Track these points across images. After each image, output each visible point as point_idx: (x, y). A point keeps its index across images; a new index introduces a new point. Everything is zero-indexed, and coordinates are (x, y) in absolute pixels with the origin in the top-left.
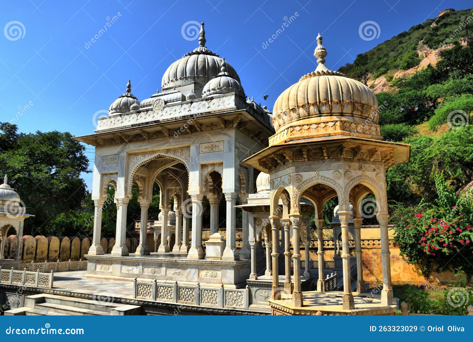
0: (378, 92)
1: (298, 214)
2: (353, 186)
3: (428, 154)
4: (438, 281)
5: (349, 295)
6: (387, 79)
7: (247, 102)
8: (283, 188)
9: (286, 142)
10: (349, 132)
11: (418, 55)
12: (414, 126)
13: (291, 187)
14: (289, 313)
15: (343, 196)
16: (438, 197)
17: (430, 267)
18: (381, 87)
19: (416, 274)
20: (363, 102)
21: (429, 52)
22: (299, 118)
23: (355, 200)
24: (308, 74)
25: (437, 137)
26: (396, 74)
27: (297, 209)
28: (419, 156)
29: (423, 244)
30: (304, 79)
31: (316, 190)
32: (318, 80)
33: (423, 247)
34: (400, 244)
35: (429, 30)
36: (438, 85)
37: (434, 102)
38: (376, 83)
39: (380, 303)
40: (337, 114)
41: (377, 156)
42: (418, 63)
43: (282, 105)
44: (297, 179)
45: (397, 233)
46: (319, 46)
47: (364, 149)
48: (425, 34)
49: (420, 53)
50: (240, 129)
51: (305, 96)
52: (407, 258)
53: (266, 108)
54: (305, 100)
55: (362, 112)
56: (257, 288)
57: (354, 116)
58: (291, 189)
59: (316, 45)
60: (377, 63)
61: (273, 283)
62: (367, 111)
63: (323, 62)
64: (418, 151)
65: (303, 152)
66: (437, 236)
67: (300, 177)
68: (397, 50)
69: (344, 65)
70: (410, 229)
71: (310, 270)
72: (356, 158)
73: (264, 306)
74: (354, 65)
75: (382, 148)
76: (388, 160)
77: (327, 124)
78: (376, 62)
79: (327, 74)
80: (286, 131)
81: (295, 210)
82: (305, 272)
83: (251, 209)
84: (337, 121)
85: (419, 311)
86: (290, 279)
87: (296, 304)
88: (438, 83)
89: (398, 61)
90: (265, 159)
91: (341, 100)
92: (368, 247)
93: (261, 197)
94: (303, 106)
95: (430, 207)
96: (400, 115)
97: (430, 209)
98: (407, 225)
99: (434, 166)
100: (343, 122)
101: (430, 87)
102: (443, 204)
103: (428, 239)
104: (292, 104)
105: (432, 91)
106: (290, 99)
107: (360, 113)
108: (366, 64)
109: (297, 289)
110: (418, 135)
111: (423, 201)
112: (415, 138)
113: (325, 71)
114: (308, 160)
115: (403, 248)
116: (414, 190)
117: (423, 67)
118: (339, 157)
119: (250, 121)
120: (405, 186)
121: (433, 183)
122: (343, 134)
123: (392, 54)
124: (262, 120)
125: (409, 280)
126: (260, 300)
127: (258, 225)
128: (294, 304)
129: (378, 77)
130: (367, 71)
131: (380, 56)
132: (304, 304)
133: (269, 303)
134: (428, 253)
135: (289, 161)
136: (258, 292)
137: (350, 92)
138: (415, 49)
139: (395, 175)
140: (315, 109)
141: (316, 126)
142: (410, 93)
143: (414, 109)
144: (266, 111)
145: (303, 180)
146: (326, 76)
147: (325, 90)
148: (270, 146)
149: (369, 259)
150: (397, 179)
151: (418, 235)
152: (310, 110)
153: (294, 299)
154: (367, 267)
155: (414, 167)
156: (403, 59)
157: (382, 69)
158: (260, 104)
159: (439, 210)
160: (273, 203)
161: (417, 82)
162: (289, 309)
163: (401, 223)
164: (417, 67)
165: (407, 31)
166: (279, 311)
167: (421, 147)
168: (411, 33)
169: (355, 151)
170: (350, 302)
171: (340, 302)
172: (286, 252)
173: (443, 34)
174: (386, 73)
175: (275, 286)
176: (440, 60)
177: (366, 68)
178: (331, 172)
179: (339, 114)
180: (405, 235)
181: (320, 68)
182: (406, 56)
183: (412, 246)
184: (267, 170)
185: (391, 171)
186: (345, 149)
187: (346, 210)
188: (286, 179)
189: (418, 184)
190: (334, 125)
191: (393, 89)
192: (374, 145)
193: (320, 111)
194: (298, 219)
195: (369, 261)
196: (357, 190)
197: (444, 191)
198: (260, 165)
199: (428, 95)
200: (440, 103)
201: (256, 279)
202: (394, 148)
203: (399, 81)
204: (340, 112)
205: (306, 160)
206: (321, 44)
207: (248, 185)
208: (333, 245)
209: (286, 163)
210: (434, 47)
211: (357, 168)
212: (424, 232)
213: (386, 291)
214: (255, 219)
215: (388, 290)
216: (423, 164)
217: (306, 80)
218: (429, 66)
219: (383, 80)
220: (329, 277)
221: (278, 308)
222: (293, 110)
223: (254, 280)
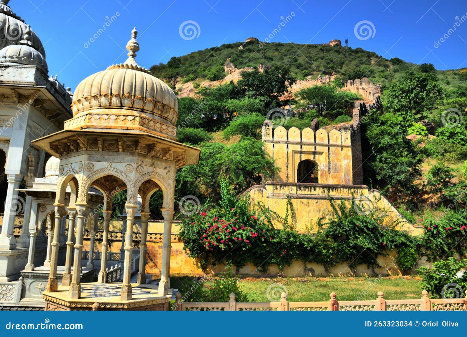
0: (184, 96)
1: (85, 203)
2: (143, 181)
3: (218, 159)
4: (213, 273)
5: (128, 286)
6: (194, 86)
7: (49, 79)
8: (73, 175)
9: (82, 128)
10: (146, 129)
11: (224, 70)
12: (211, 133)
13: (81, 175)
14: (64, 305)
15: (132, 190)
16: (222, 199)
17: (207, 261)
18: (188, 92)
19: (195, 266)
20: (165, 103)
21: (233, 70)
22: (100, 106)
23: (144, 195)
24: (117, 64)
25: (228, 145)
26: (203, 83)
27: (85, 199)
28: (211, 160)
29: (204, 240)
30: (111, 69)
31: (107, 181)
32: (125, 73)
33: (204, 243)
34: (184, 239)
35: (237, 51)
36: (236, 101)
37: (231, 115)
38: (184, 87)
39: (157, 293)
40: (138, 110)
41: (170, 156)
42: (223, 77)
43: (84, 90)
44: (89, 167)
45: (183, 229)
46: (133, 40)
47: (159, 147)
48: (233, 53)
49: (226, 69)
50: (36, 107)
51: (109, 86)
52: (189, 252)
53: (69, 90)
54: (108, 90)
55: (162, 112)
56: (32, 280)
57: (154, 114)
58: (80, 178)
59: (130, 38)
60: (189, 69)
61: (50, 275)
62: (167, 111)
63: (134, 56)
64: (210, 156)
65: (99, 142)
66: (216, 234)
67: (92, 167)
68: (208, 62)
69: (157, 64)
70: (194, 225)
71: (94, 261)
72: (150, 155)
73: (38, 299)
74: (167, 66)
75: (175, 148)
76: (179, 160)
77: (127, 118)
78: (187, 68)
79: (135, 68)
80: (84, 117)
81: (82, 199)
82: (88, 263)
83: (36, 195)
84: (136, 116)
85: (191, 300)
86: (70, 270)
87: (73, 296)
88: (237, 99)
89: (206, 72)
90: (57, 143)
91: (144, 96)
92: (155, 240)
93: (49, 183)
94: (105, 96)
95: (214, 207)
96: (201, 121)
97: (214, 209)
98: (193, 222)
99: (221, 171)
100: (143, 118)
101: (229, 101)
102: (225, 205)
103: (209, 236)
104: (94, 91)
105: (231, 105)
106: (93, 86)
107: (160, 113)
108: (178, 67)
109: (76, 281)
110: (213, 141)
111: (209, 201)
112: (210, 144)
113: (134, 66)
114: (103, 150)
115: (187, 243)
116: (203, 191)
117: (227, 82)
118: (134, 151)
119: (49, 100)
120: (195, 186)
121: (219, 186)
122: (141, 130)
123: (202, 64)
124: (63, 102)
125: (189, 273)
126: (35, 293)
127: (42, 212)
128: (70, 296)
129: (187, 82)
130: (178, 74)
131: (192, 64)
132: (81, 296)
133: (43, 296)
134: (207, 248)
135: (82, 149)
136: (34, 284)
137: (154, 91)
138: (222, 64)
139: (188, 175)
140: (118, 101)
141: (116, 117)
142: (212, 102)
143: (214, 117)
144: (69, 93)
145: (95, 170)
146: (133, 70)
147: (130, 84)
148: (64, 130)
149: (155, 252)
150: (189, 179)
151: (200, 232)
152: (112, 100)
153: (71, 291)
154: (152, 260)
155: (205, 170)
156: (211, 70)
157: (192, 76)
158: (64, 85)
159: (221, 211)
160: (60, 190)
161: (220, 94)
162: (65, 301)
163: (187, 221)
164: (221, 80)
165: (219, 47)
166: (53, 304)
167: (214, 152)
168: (222, 49)
169: (150, 147)
170: (128, 292)
171: (119, 294)
172: (69, 242)
173: (247, 58)
174: (195, 80)
175: (52, 277)
176: (241, 79)
177: (178, 71)
178: (124, 165)
179: (140, 110)
180: (189, 231)
181: (130, 61)
182: (214, 69)
183: (194, 241)
184: (58, 155)
185: (184, 171)
186: (140, 145)
187: (134, 204)
188: (76, 166)
189: (207, 185)
190: (134, 119)
191: (198, 95)
192: (168, 145)
193: (121, 104)
194: (84, 209)
195: (155, 254)
196: (148, 185)
197: (227, 194)
198: (51, 148)
199: (226, 107)
200: (235, 116)
201: (33, 270)
202: (186, 150)
203: (204, 90)
204: (141, 107)
205: (100, 150)
206: (135, 38)
207: (37, 168)
208: (121, 237)
209: (79, 150)
210: (238, 66)
211: (150, 164)
212: (206, 229)
213: (164, 282)
214: (39, 205)
215: (165, 281)
216: (214, 168)
217: (113, 70)
218: (232, 82)
219: (190, 85)
220: (113, 268)
221: (52, 301)
222: (95, 97)
223: (30, 271)
